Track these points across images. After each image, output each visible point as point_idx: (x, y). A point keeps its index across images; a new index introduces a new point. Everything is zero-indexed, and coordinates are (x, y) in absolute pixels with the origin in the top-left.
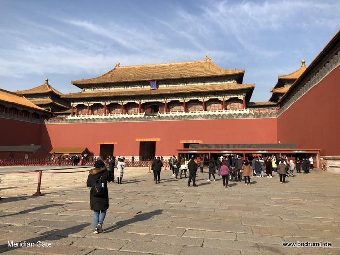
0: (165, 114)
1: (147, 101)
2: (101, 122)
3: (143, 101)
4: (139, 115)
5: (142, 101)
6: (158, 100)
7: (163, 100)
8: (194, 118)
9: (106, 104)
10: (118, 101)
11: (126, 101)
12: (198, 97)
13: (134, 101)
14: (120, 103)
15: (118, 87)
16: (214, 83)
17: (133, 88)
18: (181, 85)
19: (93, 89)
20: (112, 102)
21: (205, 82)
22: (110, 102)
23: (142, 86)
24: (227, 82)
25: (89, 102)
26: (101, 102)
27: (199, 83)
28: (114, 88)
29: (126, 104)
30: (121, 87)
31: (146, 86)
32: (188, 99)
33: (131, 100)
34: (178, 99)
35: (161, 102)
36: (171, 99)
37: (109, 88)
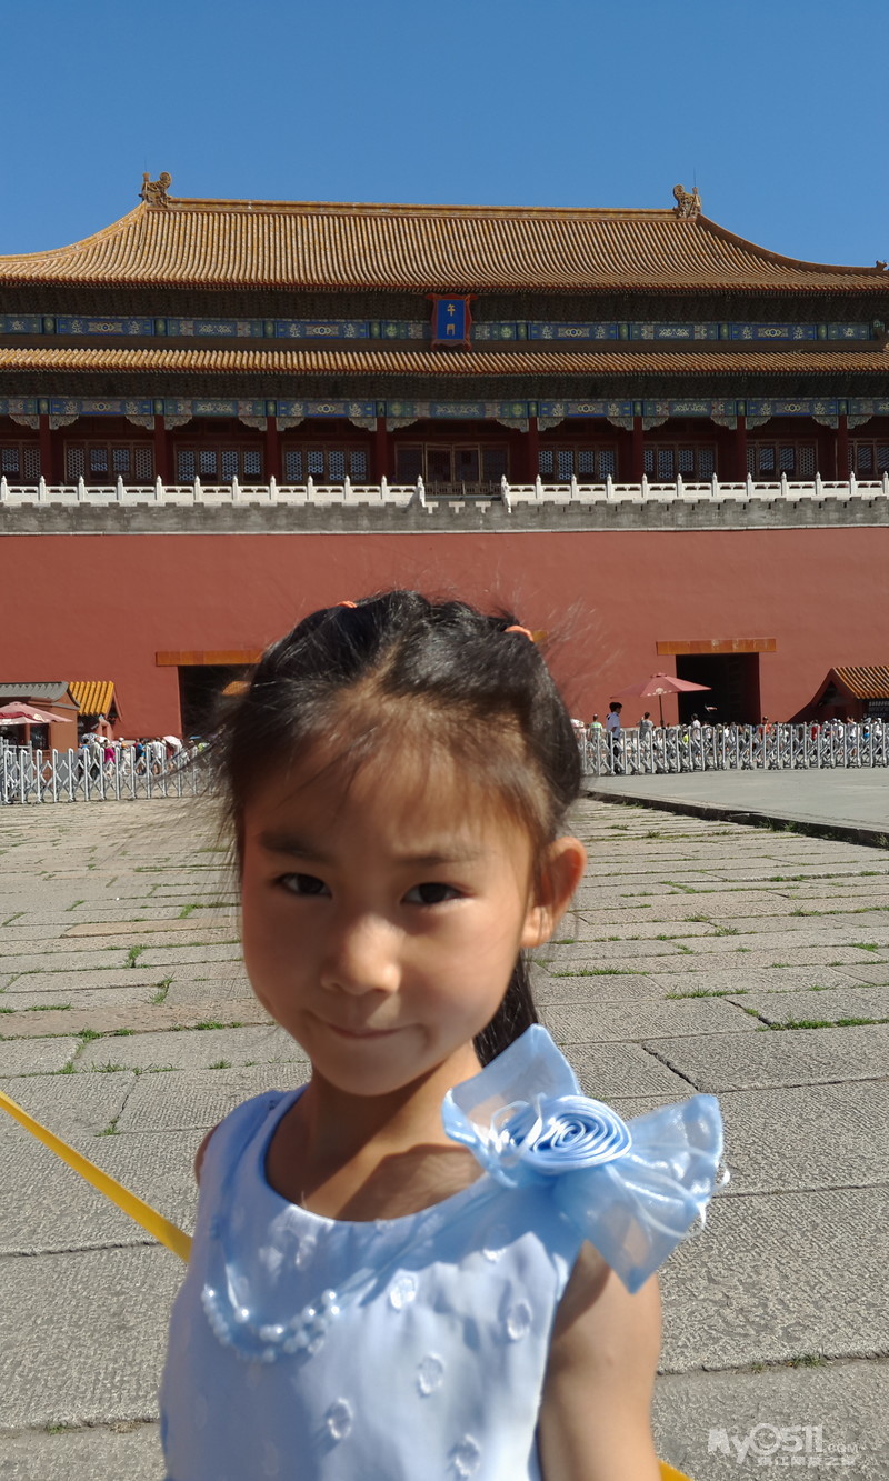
0: (539, 493)
1: (422, 411)
2: (170, 528)
3: (401, 414)
4: (386, 494)
5: (396, 409)
6: (493, 411)
7: (518, 410)
8: (729, 516)
9: (160, 420)
10: (241, 404)
11: (297, 410)
12: (714, 404)
13: (346, 409)
14: (254, 416)
15: (222, 323)
16: (778, 333)
17: (317, 331)
18: (601, 333)
19: (49, 325)
20: (205, 409)
21: (728, 325)
22: (189, 412)
23: (370, 325)
24: (840, 332)
25: (44, 405)
26: (133, 411)
27: (697, 328)
28: (191, 324)
29: (296, 423)
30: (240, 325)
31: (396, 325)
32: (660, 411)
33: (324, 403)
34: (605, 408)
35: (504, 423)
36: (567, 410)
37: (161, 326)
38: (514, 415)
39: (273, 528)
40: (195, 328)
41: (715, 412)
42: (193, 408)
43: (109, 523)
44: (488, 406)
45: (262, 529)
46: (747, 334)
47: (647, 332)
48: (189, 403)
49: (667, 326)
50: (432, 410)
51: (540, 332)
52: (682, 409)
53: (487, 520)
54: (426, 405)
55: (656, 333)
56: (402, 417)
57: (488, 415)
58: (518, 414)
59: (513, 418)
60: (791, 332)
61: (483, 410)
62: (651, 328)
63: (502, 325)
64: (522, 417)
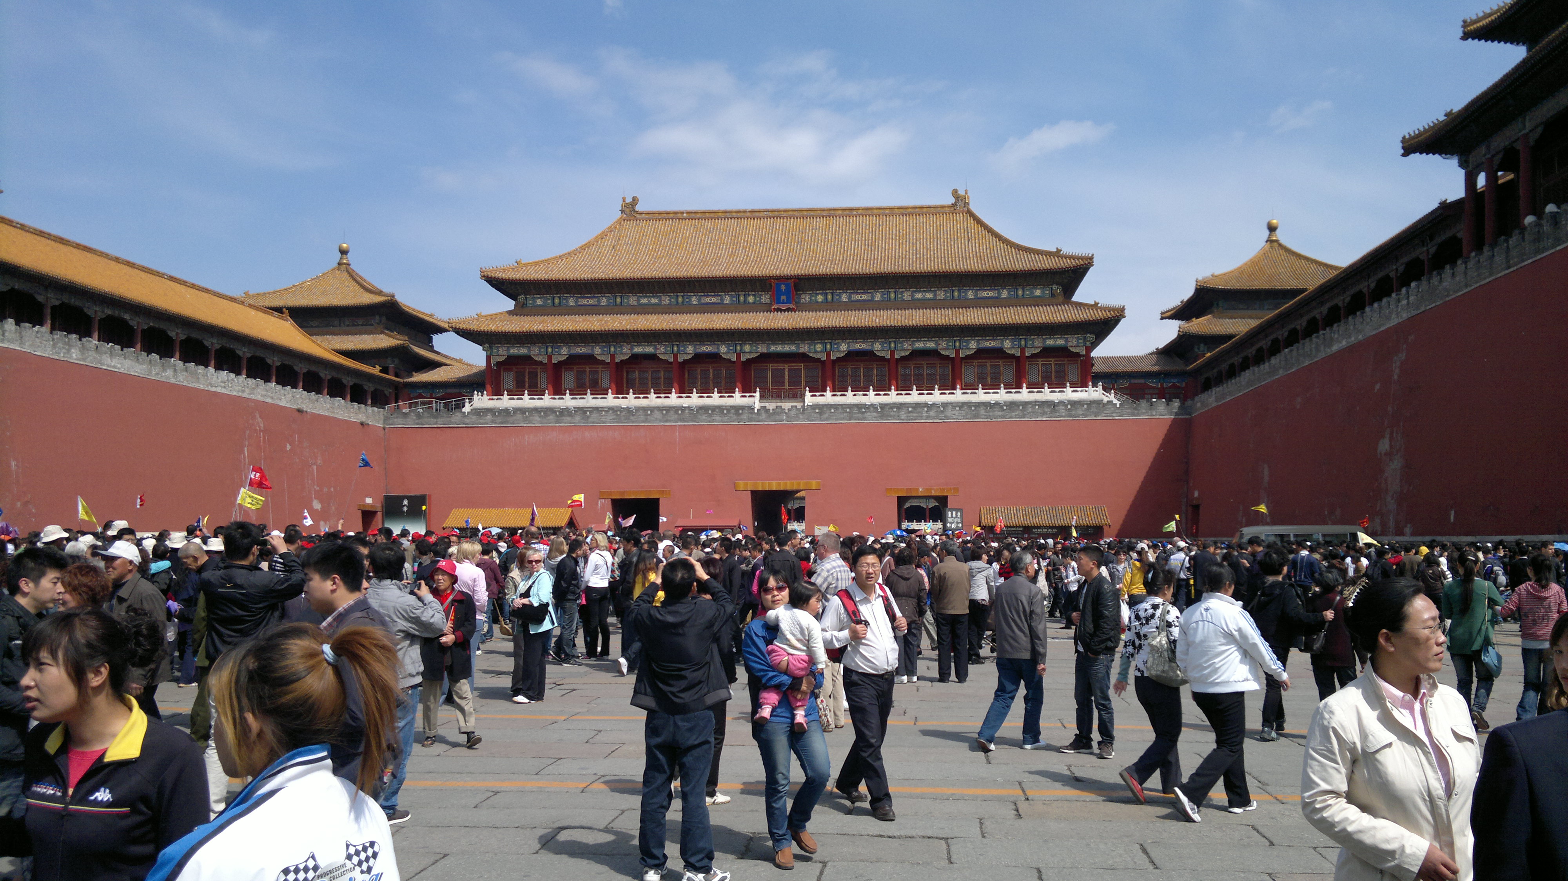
0: (828, 397)
1: (762, 349)
3: (749, 351)
4: (737, 399)
5: (747, 348)
6: (804, 348)
7: (819, 347)
9: (613, 357)
10: (658, 347)
11: (690, 349)
12: (940, 342)
13: (718, 348)
14: (665, 353)
15: (653, 297)
16: (991, 294)
17: (708, 300)
18: (878, 297)
19: (557, 301)
20: (638, 350)
21: (958, 290)
22: (629, 352)
23: (739, 295)
24: (1032, 293)
25: (550, 350)
26: (597, 351)
27: (938, 292)
28: (635, 298)
29: (689, 357)
30: (663, 298)
31: (754, 295)
32: (906, 347)
33: (705, 345)
34: (872, 345)
35: (811, 355)
36: (848, 347)
37: (619, 300)
38: (817, 350)
39: (667, 421)
40: (638, 301)
41: (940, 347)
42: (632, 349)
43: (577, 418)
44: (802, 345)
45: (660, 421)
46: (970, 295)
47: (907, 296)
48: (629, 347)
49: (920, 291)
50: (768, 348)
51: (840, 297)
52: (919, 345)
53: (788, 417)
54: (765, 346)
55: (912, 296)
56: (750, 352)
57: (802, 350)
58: (819, 350)
59: (816, 352)
60: (999, 294)
61: (798, 347)
62: (910, 293)
63: (818, 294)
64: (821, 352)
